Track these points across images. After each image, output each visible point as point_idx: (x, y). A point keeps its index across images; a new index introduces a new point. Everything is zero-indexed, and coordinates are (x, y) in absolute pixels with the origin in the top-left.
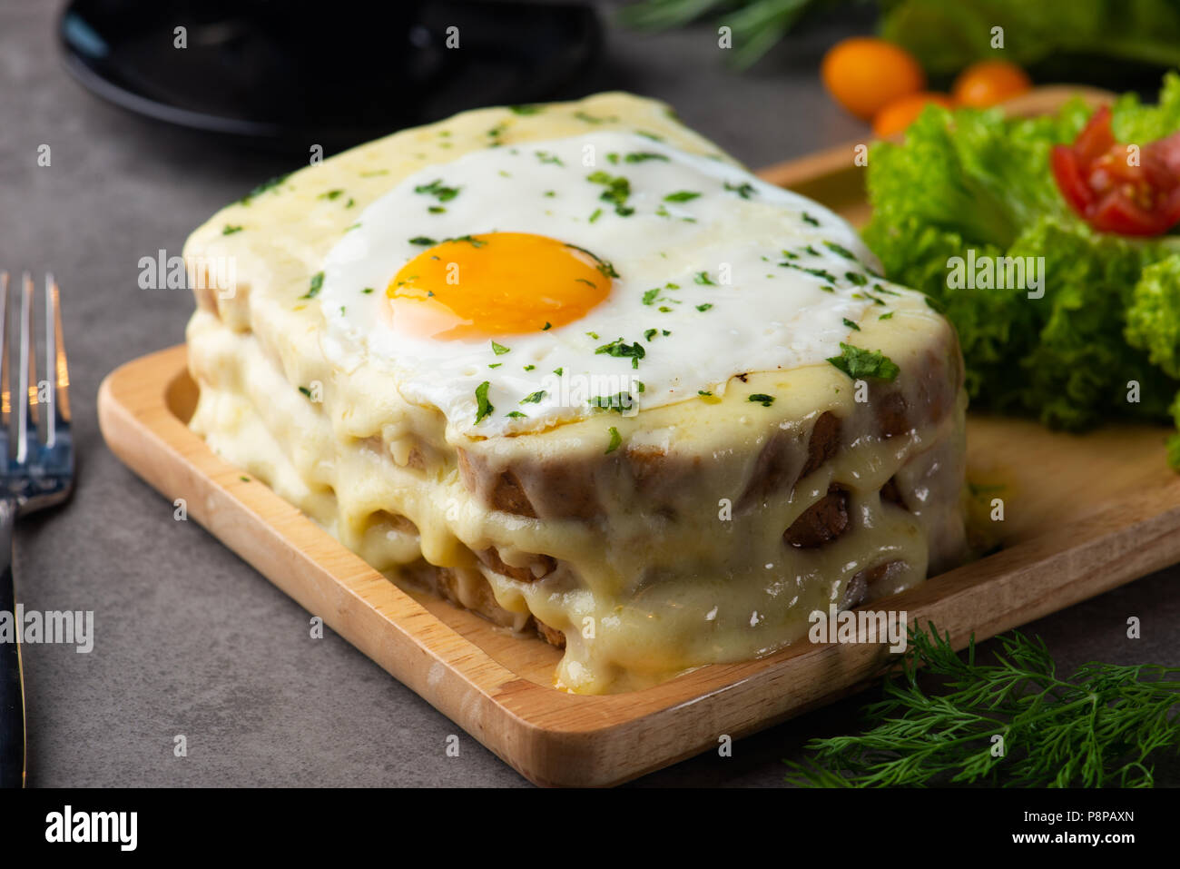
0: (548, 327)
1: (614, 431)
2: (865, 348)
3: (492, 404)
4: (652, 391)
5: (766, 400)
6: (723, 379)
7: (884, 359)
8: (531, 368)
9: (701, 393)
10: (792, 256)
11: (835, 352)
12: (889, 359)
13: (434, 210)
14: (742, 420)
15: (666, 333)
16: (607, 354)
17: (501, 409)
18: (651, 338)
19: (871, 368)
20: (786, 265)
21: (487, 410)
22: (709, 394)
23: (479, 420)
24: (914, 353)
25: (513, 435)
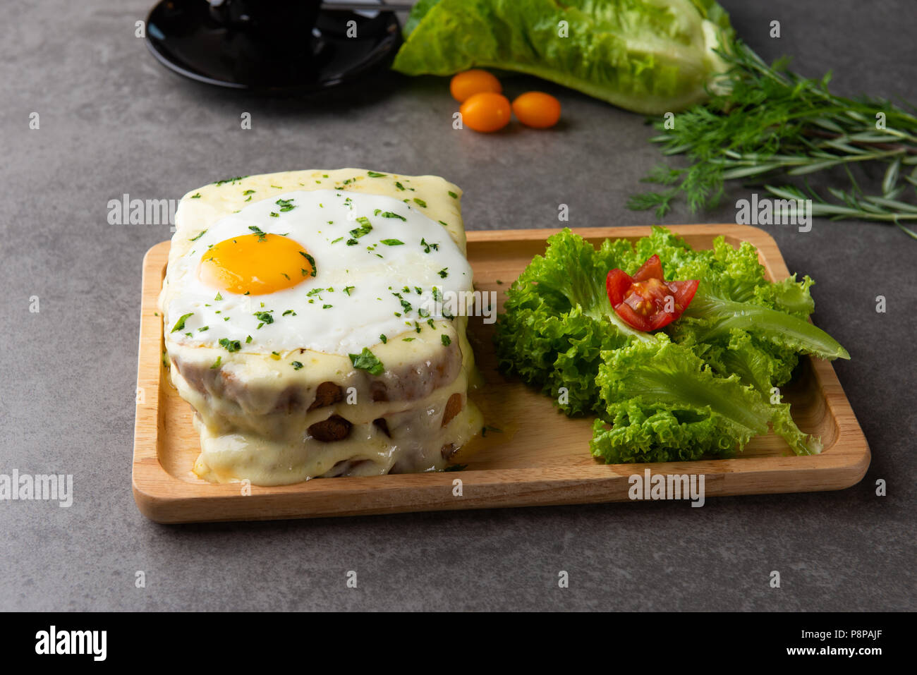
0: (248, 293)
1: (220, 358)
2: (374, 354)
3: (185, 325)
4: (254, 344)
5: (299, 365)
6: (292, 349)
7: (380, 363)
8: (218, 312)
9: (274, 353)
10: (407, 291)
11: (358, 351)
12: (383, 365)
13: (274, 214)
14: (277, 373)
15: (294, 314)
16: (256, 317)
17: (187, 329)
18: (285, 315)
19: (366, 366)
20: (397, 295)
21: (181, 327)
22: (278, 354)
23: (173, 331)
24: (401, 364)
25: (182, 345)
